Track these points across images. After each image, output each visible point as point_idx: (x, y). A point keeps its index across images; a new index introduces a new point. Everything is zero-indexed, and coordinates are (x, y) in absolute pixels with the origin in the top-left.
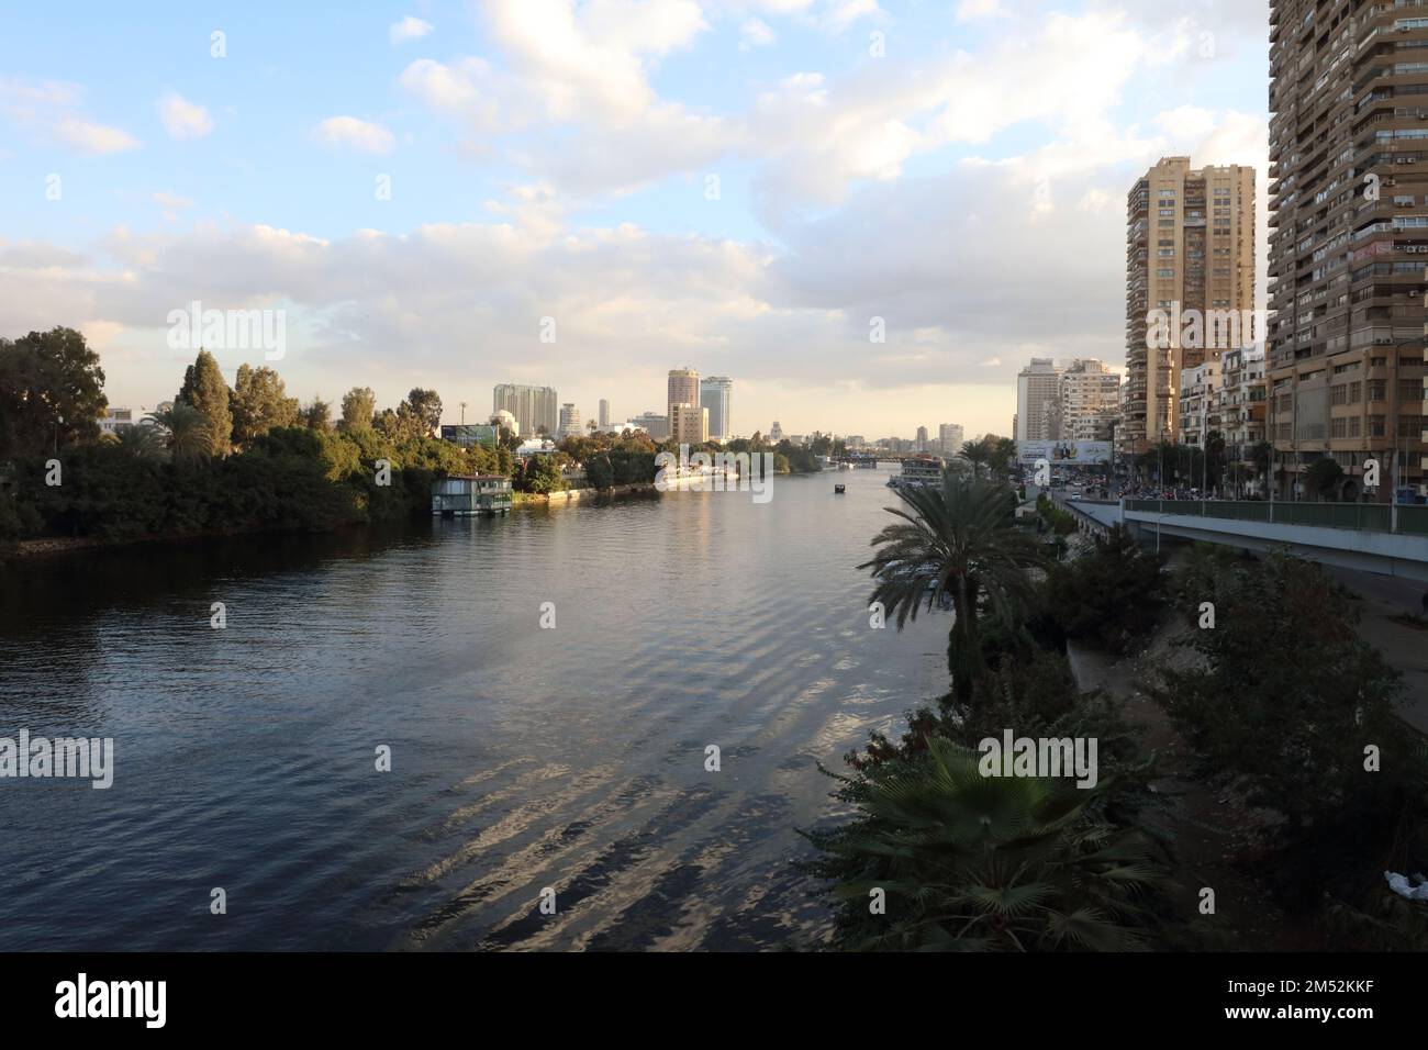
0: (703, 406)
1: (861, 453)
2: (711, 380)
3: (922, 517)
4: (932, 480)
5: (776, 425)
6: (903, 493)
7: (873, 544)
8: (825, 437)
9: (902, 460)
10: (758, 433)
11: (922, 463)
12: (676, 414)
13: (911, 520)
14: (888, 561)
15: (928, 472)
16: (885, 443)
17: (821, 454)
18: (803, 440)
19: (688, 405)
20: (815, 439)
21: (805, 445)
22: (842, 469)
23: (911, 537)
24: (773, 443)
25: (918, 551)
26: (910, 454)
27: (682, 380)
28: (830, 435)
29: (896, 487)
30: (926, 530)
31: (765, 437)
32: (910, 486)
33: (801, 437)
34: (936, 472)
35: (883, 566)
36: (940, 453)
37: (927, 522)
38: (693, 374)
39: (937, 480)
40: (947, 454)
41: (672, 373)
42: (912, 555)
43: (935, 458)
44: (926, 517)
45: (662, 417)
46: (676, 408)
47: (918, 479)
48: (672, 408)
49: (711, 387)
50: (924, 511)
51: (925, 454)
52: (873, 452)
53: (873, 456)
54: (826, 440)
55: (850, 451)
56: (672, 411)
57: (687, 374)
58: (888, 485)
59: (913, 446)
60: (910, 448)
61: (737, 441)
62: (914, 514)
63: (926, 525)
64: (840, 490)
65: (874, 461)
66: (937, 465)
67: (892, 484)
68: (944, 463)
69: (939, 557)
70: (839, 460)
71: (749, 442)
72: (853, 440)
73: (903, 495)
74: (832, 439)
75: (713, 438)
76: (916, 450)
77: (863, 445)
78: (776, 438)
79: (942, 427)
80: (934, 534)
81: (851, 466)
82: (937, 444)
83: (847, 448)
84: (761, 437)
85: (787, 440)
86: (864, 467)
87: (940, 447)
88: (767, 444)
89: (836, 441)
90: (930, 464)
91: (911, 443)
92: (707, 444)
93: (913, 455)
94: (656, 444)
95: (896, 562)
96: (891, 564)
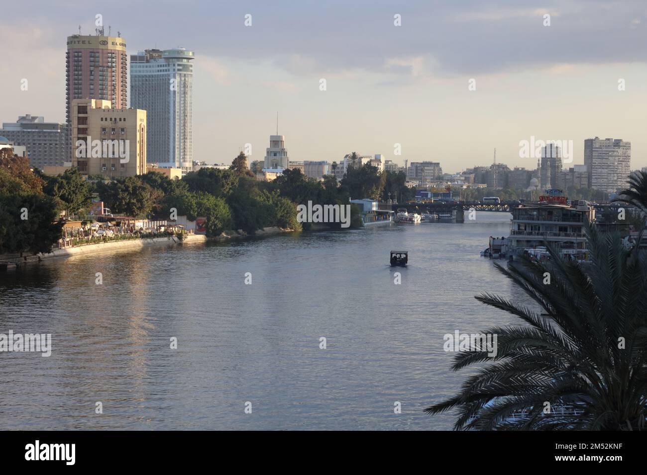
0: (136, 105)
1: (435, 195)
2: (151, 56)
3: (550, 315)
4: (570, 245)
5: (276, 142)
6: (514, 270)
7: (457, 366)
8: (368, 165)
9: (513, 207)
10: (242, 158)
11: (550, 212)
12: (83, 121)
13: (528, 319)
14: (488, 396)
15: (563, 229)
16: (479, 174)
17: (360, 197)
18: (327, 170)
19: (106, 104)
20: (350, 168)
21: (330, 180)
22: (401, 223)
23: (528, 351)
24: (271, 176)
25: (543, 379)
26: (528, 195)
27: (93, 54)
28: (378, 160)
29: (502, 256)
30: (557, 338)
31: (254, 164)
32: (526, 257)
33: (321, 164)
34: (577, 229)
35: (478, 407)
36: (585, 192)
37: (560, 324)
38: (116, 44)
39: (580, 245)
40: (599, 195)
41: (73, 40)
42: (533, 387)
43: (575, 204)
44: (558, 314)
45: (54, 126)
46: (83, 109)
47: (541, 243)
48: (75, 110)
49: (152, 69)
50: (554, 304)
51: (555, 195)
52: (456, 193)
53: (458, 199)
54: (370, 169)
55: (414, 191)
56: (75, 114)
57: (105, 43)
58: (487, 254)
59: (534, 180)
60: (528, 184)
61: (203, 172)
62: (536, 309)
63: (558, 329)
64: (399, 262)
65: (462, 207)
66: (581, 216)
67: (494, 252)
68: (593, 214)
69: (583, 389)
70: (394, 208)
71: (226, 175)
72: (419, 169)
73: (514, 274)
74: (382, 167)
75: (156, 166)
76: (538, 188)
77: (440, 178)
78: (275, 166)
79: (589, 144)
80: (573, 346)
81: (417, 218)
82: (580, 176)
83: (410, 184)
84: (248, 164)
85: (297, 172)
86: (440, 220)
87: (585, 182)
88: (259, 177)
89: (387, 171)
90: (566, 215)
91: (530, 175)
92: (144, 177)
93: (534, 198)
94: (43, 177)
95: (502, 400)
96: (491, 403)
